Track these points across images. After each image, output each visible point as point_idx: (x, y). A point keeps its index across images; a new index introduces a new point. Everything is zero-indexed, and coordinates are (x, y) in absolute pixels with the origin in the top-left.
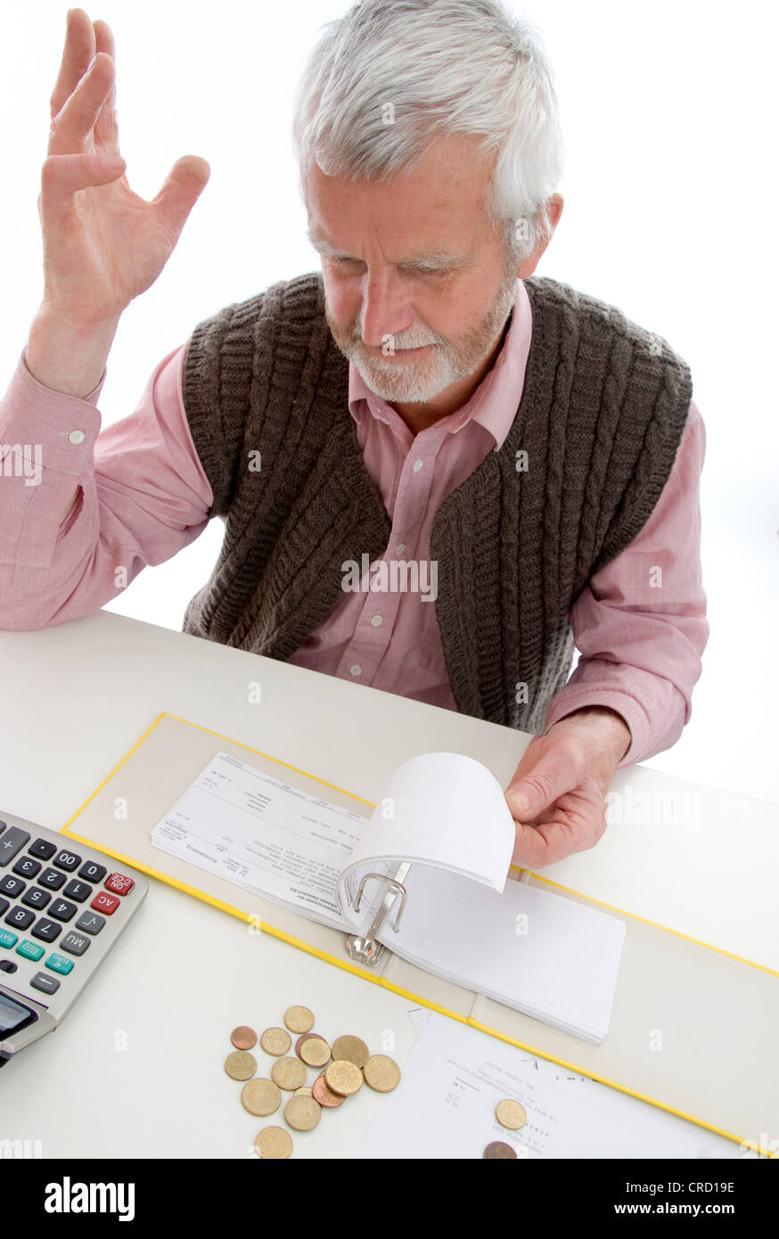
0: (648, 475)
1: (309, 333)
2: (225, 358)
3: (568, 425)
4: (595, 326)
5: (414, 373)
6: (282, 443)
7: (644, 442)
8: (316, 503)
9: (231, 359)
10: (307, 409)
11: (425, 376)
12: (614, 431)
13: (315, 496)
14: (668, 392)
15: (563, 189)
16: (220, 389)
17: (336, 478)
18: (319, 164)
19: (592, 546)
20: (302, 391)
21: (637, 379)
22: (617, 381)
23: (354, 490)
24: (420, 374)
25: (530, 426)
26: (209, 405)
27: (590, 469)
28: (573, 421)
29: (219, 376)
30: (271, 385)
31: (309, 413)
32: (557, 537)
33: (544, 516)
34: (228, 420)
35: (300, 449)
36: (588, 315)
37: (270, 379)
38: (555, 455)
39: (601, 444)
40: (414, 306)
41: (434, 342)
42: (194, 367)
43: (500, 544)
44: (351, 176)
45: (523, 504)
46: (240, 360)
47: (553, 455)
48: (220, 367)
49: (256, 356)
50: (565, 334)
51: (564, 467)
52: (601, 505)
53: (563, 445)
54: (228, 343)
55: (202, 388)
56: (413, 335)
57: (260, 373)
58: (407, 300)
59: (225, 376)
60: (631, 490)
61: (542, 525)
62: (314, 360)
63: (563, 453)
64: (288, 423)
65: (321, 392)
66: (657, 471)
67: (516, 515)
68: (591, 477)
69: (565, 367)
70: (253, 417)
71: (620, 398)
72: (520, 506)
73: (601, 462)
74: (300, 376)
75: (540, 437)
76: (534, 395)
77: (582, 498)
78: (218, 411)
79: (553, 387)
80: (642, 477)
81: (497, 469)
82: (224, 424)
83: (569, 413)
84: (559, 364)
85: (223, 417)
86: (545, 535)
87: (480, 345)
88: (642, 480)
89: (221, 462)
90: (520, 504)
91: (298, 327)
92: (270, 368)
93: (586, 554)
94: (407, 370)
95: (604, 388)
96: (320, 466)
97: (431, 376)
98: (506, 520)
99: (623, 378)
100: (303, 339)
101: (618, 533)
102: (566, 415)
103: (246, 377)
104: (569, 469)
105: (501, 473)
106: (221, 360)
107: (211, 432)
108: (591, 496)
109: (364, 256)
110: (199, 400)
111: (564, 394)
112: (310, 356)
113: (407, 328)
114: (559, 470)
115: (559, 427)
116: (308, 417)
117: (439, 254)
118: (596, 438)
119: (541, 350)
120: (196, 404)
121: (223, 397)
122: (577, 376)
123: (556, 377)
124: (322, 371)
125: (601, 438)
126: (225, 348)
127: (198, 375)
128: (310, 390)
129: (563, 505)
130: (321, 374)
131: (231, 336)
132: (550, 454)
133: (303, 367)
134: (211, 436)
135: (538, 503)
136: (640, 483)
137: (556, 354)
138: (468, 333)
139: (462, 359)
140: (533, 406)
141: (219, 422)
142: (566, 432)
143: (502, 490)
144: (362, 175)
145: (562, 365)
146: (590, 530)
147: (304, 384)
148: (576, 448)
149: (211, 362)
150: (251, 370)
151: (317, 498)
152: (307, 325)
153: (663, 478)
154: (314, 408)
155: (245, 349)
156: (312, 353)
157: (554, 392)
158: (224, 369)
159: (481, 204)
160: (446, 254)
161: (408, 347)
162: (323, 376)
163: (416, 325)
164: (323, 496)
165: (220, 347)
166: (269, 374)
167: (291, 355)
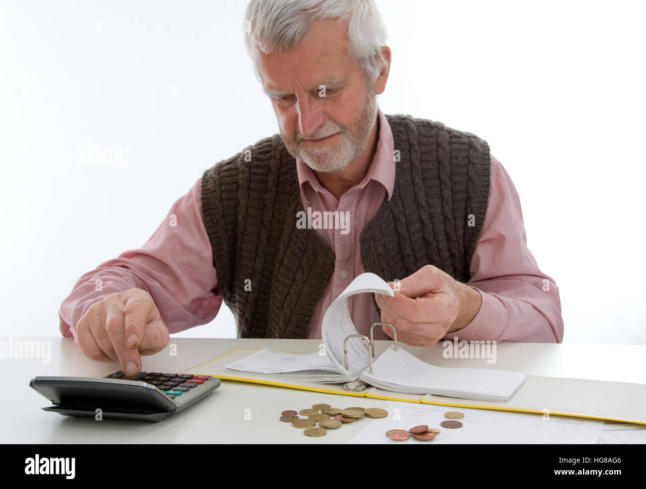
0: (476, 193)
1: (269, 159)
2: (223, 179)
3: (423, 179)
4: (425, 128)
5: (333, 150)
6: (262, 222)
7: (468, 176)
8: (288, 252)
9: (226, 178)
10: (273, 200)
11: (339, 151)
12: (449, 175)
13: (286, 250)
14: (474, 149)
15: (388, 43)
16: (221, 196)
17: (296, 236)
18: (262, 50)
19: (456, 245)
20: (269, 190)
21: (454, 146)
22: (444, 149)
23: (308, 240)
24: (336, 150)
25: (402, 183)
26: (215, 204)
27: (443, 200)
28: (426, 175)
29: (220, 188)
30: (250, 189)
31: (275, 202)
32: (435, 243)
33: (424, 233)
34: (226, 211)
35: (273, 223)
36: (421, 124)
37: (248, 185)
38: (420, 195)
39: (444, 184)
40: (324, 112)
41: (339, 130)
42: (206, 186)
43: (403, 257)
44: (279, 50)
45: (410, 229)
46: (231, 179)
47: (419, 196)
48: (221, 184)
49: (240, 175)
50: (410, 133)
51: (427, 202)
52: (454, 218)
53: (423, 190)
54: (224, 171)
55: (211, 195)
56: (328, 127)
57: (243, 182)
58: (320, 109)
59: (223, 188)
60: (468, 204)
61: (424, 238)
62: (274, 173)
63: (424, 195)
64: (263, 209)
65: (280, 189)
66: (480, 190)
67: (407, 235)
68: (444, 204)
69: (414, 149)
70: (241, 207)
71: (448, 157)
72: (408, 231)
73: (447, 193)
74: (267, 182)
75: (409, 188)
76: (400, 167)
77: (442, 217)
78: (221, 207)
79: (410, 161)
80: (473, 195)
81: (389, 210)
82: (224, 214)
83: (422, 173)
84: (410, 148)
85: (223, 210)
86: (427, 244)
87: (364, 129)
88: (473, 196)
89: (222, 236)
90: (408, 230)
91: (262, 156)
92: (248, 180)
93: (455, 251)
94: (329, 149)
95: (438, 154)
96: (286, 230)
97: (342, 150)
98: (402, 241)
99: (447, 148)
100: (266, 162)
101: (470, 233)
102: (421, 174)
103: (235, 186)
104: (431, 202)
105: (393, 214)
106: (220, 180)
107: (217, 218)
108: (447, 214)
109: (294, 90)
110: (209, 201)
111: (417, 163)
112: (271, 171)
113: (323, 124)
114: (425, 204)
115: (418, 180)
116: (275, 204)
117: (330, 79)
118: (441, 181)
119: (399, 143)
120: (208, 204)
121: (223, 199)
122: (422, 153)
123: (410, 155)
124: (279, 178)
125: (443, 180)
126: (222, 174)
127: (209, 189)
128: (273, 189)
129: (432, 223)
130: (278, 180)
131: (225, 168)
132: (417, 196)
133: (268, 177)
134: (217, 221)
135: (418, 226)
136: (472, 198)
137: (408, 144)
138: (355, 122)
139: (356, 138)
140: (401, 172)
141: (221, 213)
142: (423, 183)
143: (395, 223)
144: (284, 48)
145: (412, 148)
146: (453, 235)
147: (270, 186)
148: (431, 190)
149: (215, 181)
150: (237, 183)
151: (288, 249)
152: (268, 155)
153: (485, 194)
154: (277, 199)
155: (233, 172)
156: (273, 169)
157: (411, 163)
158: (223, 184)
159: (345, 51)
160: (333, 78)
161: (326, 136)
162: (280, 181)
163: (328, 122)
164: (291, 247)
165: (219, 174)
166: (248, 183)
167: (259, 171)
